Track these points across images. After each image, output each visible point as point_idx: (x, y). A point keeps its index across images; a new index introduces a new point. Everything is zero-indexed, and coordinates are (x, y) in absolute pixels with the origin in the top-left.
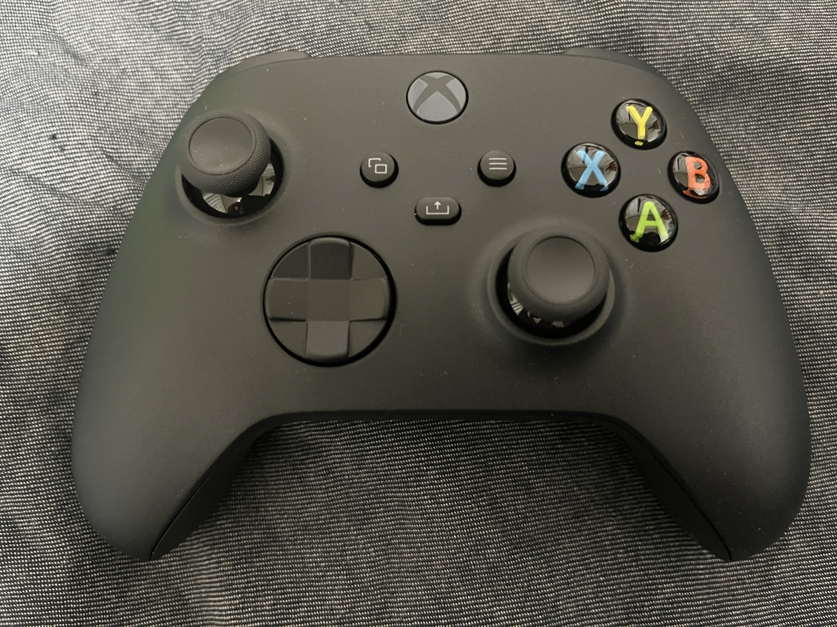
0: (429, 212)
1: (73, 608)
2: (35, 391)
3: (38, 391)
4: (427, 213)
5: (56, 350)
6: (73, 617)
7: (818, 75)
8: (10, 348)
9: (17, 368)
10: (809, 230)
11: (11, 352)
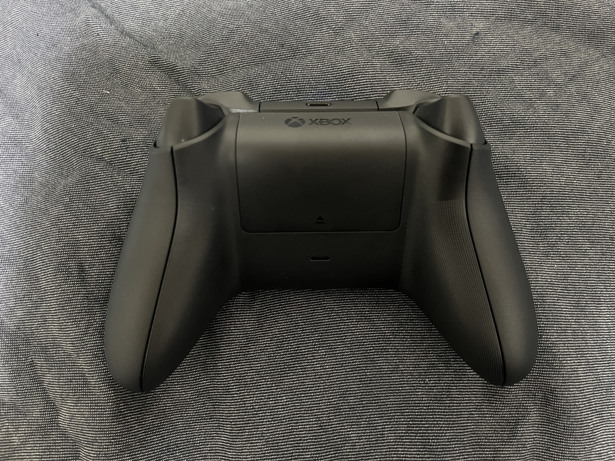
1: (114, 434)
2: (98, 293)
3: (100, 293)
5: (112, 269)
6: (114, 439)
7: (563, 134)
8: (86, 266)
9: (89, 278)
10: (549, 229)
11: (87, 268)
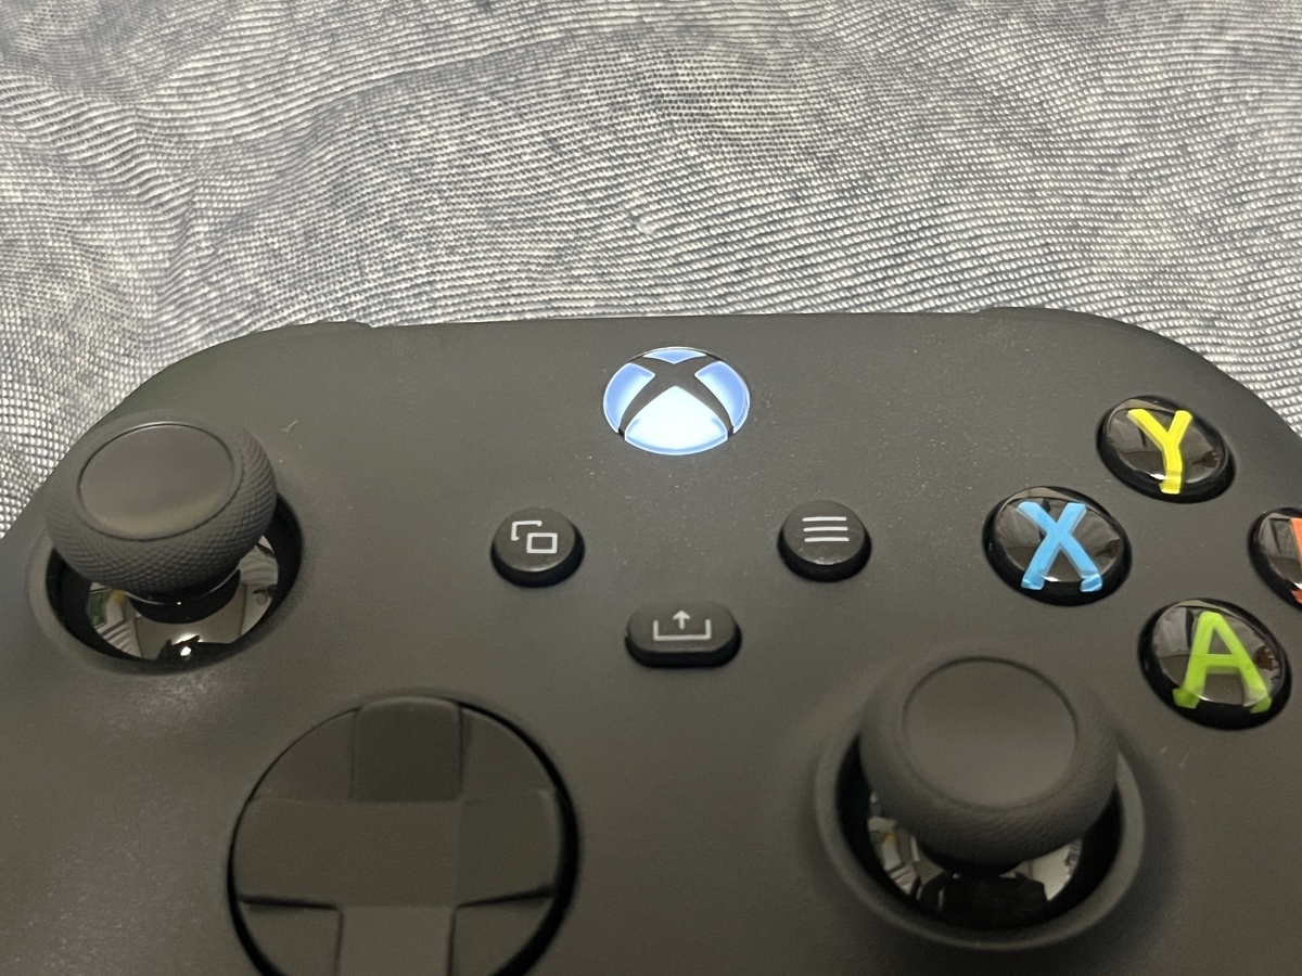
0: (661, 633)
4: (657, 637)
